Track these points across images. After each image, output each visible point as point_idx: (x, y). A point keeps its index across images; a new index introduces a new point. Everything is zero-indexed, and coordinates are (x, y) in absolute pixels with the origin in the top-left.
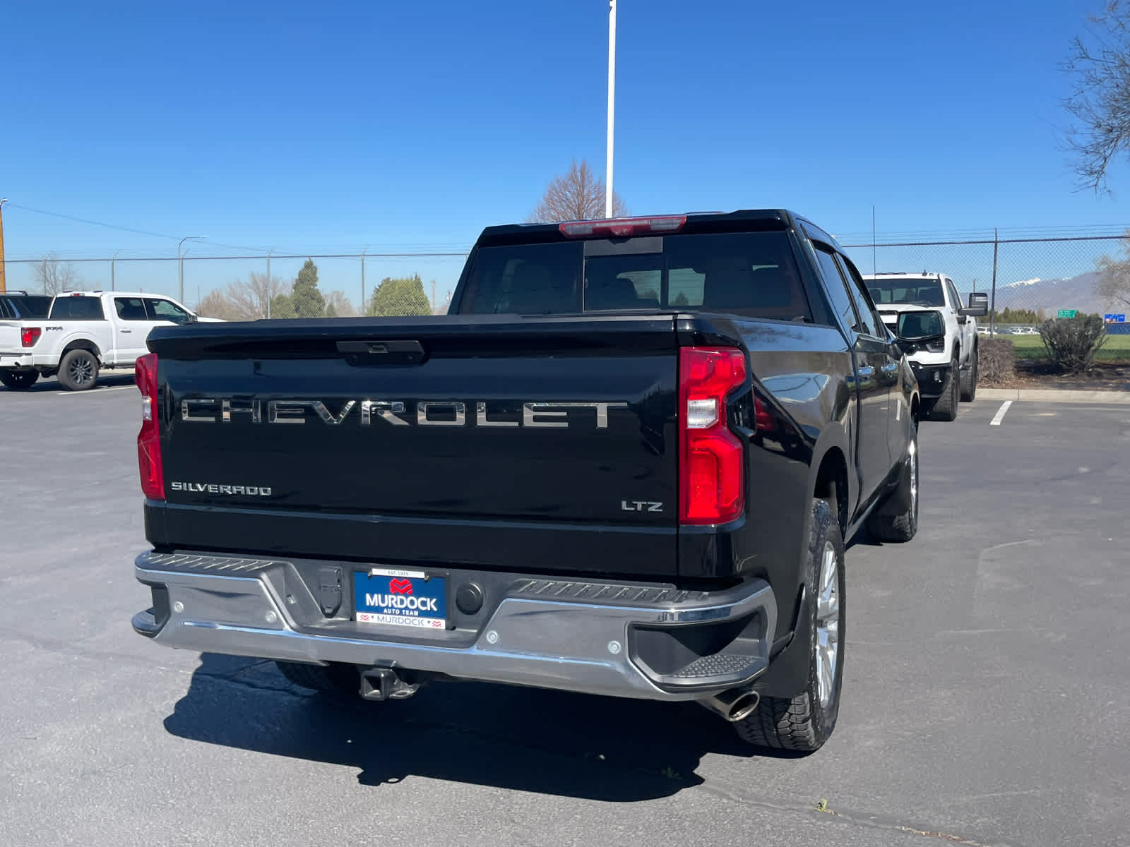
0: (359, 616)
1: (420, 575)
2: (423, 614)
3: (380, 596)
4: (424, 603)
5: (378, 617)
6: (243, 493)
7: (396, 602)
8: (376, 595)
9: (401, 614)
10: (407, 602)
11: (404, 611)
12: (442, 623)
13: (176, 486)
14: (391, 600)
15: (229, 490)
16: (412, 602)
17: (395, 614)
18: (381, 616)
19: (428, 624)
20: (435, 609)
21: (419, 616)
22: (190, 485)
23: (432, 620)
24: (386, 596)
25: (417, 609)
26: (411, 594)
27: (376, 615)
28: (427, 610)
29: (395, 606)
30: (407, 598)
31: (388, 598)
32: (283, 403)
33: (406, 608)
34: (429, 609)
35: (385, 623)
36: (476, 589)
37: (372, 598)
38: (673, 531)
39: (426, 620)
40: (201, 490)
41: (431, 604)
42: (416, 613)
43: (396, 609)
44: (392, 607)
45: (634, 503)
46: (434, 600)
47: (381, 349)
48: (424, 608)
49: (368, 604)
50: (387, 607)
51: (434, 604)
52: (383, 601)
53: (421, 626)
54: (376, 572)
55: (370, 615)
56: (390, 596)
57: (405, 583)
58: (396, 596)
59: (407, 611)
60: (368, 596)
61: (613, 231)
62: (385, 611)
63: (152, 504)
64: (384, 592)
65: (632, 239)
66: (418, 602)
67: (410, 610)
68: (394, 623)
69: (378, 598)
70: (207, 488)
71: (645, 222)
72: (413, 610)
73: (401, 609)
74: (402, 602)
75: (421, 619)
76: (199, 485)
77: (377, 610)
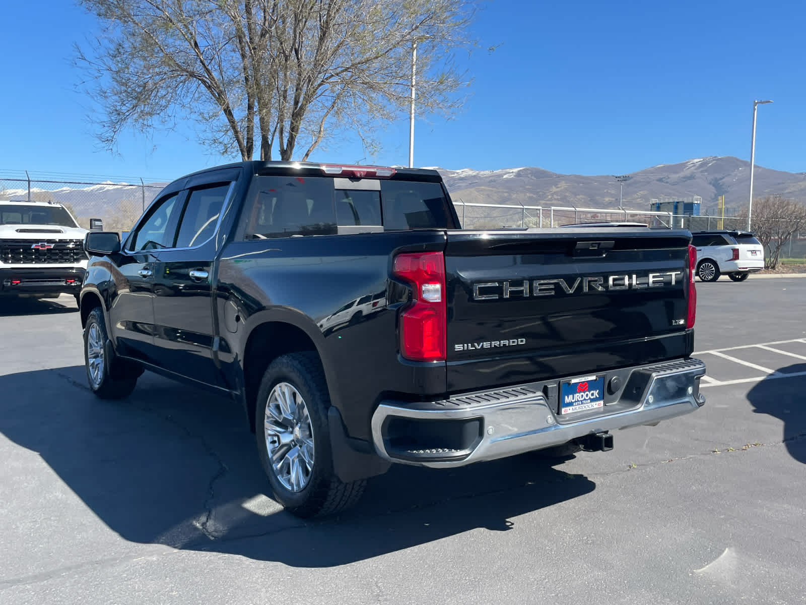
0: (563, 410)
1: (593, 378)
2: (592, 400)
4: (592, 394)
5: (573, 409)
9: (582, 403)
10: (585, 396)
12: (602, 402)
13: (458, 347)
14: (578, 396)
16: (587, 395)
17: (579, 404)
18: (574, 407)
19: (596, 405)
20: (598, 396)
21: (591, 402)
22: (469, 345)
23: (597, 403)
26: (587, 391)
27: (571, 408)
28: (594, 398)
29: (579, 400)
30: (584, 393)
31: (576, 395)
32: (542, 282)
33: (585, 399)
34: (595, 397)
37: (568, 397)
39: (594, 404)
40: (478, 348)
42: (589, 401)
44: (578, 401)
46: (598, 391)
48: (592, 397)
49: (566, 402)
50: (575, 402)
51: (598, 394)
52: (573, 399)
53: (592, 407)
54: (575, 381)
55: (568, 408)
57: (586, 384)
58: (580, 393)
61: (355, 173)
62: (574, 404)
64: (573, 393)
65: (362, 180)
66: (589, 394)
67: (586, 400)
69: (571, 397)
70: (484, 345)
71: (373, 170)
73: (581, 401)
74: (582, 396)
76: (476, 345)
77: (571, 404)
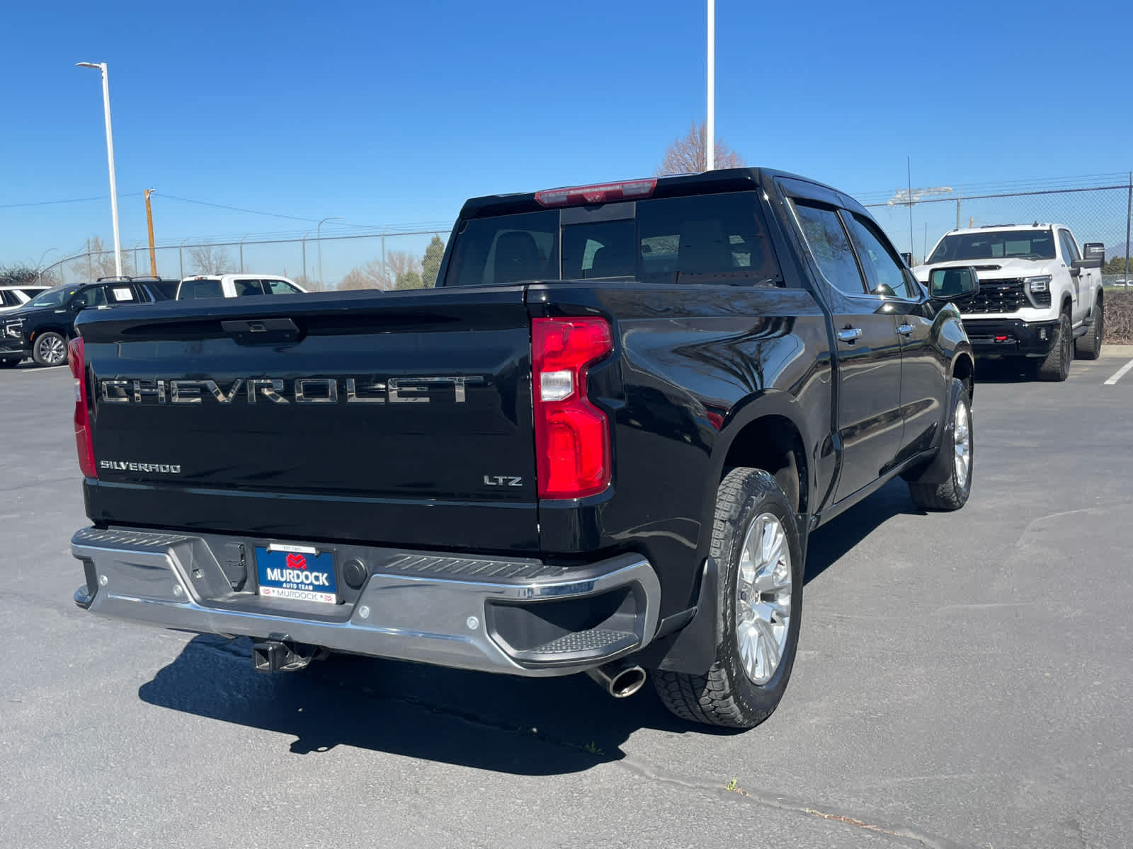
0: (262, 589)
2: (318, 588)
3: (279, 570)
4: (317, 578)
5: (278, 591)
6: (157, 470)
7: (293, 577)
8: (275, 570)
9: (298, 588)
10: (302, 577)
11: (300, 585)
12: (333, 598)
13: (105, 464)
14: (290, 574)
15: (146, 468)
16: (307, 577)
17: (293, 589)
18: (280, 590)
19: (321, 598)
20: (327, 584)
21: (313, 590)
22: (115, 463)
23: (324, 594)
24: (284, 571)
25: (311, 584)
26: (306, 569)
27: (276, 589)
28: (319, 585)
29: (293, 581)
30: (302, 572)
31: (287, 572)
32: (182, 382)
33: (302, 583)
34: (322, 584)
35: (285, 597)
36: (361, 565)
37: (272, 571)
38: (533, 506)
39: (319, 594)
40: (124, 468)
41: (323, 579)
42: (311, 588)
43: (293, 583)
44: (290, 582)
45: (496, 477)
46: (326, 575)
47: (260, 328)
48: (316, 583)
49: (269, 578)
50: (286, 582)
51: (326, 579)
52: (282, 576)
53: (314, 600)
54: (274, 547)
55: (271, 589)
56: (288, 571)
57: (300, 558)
58: (293, 570)
59: (303, 586)
60: (269, 570)
61: (586, 197)
62: (284, 585)
63: (90, 482)
64: (282, 567)
65: (606, 205)
66: (312, 576)
67: (305, 584)
68: (292, 598)
69: (277, 573)
70: (128, 466)
71: (618, 187)
72: (308, 585)
73: (297, 584)
74: (298, 576)
75: (314, 593)
76: (122, 464)
77: (277, 584)
